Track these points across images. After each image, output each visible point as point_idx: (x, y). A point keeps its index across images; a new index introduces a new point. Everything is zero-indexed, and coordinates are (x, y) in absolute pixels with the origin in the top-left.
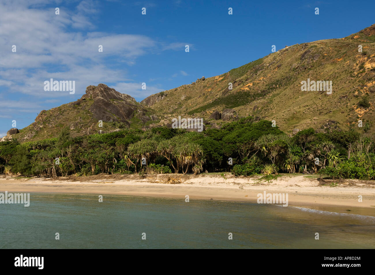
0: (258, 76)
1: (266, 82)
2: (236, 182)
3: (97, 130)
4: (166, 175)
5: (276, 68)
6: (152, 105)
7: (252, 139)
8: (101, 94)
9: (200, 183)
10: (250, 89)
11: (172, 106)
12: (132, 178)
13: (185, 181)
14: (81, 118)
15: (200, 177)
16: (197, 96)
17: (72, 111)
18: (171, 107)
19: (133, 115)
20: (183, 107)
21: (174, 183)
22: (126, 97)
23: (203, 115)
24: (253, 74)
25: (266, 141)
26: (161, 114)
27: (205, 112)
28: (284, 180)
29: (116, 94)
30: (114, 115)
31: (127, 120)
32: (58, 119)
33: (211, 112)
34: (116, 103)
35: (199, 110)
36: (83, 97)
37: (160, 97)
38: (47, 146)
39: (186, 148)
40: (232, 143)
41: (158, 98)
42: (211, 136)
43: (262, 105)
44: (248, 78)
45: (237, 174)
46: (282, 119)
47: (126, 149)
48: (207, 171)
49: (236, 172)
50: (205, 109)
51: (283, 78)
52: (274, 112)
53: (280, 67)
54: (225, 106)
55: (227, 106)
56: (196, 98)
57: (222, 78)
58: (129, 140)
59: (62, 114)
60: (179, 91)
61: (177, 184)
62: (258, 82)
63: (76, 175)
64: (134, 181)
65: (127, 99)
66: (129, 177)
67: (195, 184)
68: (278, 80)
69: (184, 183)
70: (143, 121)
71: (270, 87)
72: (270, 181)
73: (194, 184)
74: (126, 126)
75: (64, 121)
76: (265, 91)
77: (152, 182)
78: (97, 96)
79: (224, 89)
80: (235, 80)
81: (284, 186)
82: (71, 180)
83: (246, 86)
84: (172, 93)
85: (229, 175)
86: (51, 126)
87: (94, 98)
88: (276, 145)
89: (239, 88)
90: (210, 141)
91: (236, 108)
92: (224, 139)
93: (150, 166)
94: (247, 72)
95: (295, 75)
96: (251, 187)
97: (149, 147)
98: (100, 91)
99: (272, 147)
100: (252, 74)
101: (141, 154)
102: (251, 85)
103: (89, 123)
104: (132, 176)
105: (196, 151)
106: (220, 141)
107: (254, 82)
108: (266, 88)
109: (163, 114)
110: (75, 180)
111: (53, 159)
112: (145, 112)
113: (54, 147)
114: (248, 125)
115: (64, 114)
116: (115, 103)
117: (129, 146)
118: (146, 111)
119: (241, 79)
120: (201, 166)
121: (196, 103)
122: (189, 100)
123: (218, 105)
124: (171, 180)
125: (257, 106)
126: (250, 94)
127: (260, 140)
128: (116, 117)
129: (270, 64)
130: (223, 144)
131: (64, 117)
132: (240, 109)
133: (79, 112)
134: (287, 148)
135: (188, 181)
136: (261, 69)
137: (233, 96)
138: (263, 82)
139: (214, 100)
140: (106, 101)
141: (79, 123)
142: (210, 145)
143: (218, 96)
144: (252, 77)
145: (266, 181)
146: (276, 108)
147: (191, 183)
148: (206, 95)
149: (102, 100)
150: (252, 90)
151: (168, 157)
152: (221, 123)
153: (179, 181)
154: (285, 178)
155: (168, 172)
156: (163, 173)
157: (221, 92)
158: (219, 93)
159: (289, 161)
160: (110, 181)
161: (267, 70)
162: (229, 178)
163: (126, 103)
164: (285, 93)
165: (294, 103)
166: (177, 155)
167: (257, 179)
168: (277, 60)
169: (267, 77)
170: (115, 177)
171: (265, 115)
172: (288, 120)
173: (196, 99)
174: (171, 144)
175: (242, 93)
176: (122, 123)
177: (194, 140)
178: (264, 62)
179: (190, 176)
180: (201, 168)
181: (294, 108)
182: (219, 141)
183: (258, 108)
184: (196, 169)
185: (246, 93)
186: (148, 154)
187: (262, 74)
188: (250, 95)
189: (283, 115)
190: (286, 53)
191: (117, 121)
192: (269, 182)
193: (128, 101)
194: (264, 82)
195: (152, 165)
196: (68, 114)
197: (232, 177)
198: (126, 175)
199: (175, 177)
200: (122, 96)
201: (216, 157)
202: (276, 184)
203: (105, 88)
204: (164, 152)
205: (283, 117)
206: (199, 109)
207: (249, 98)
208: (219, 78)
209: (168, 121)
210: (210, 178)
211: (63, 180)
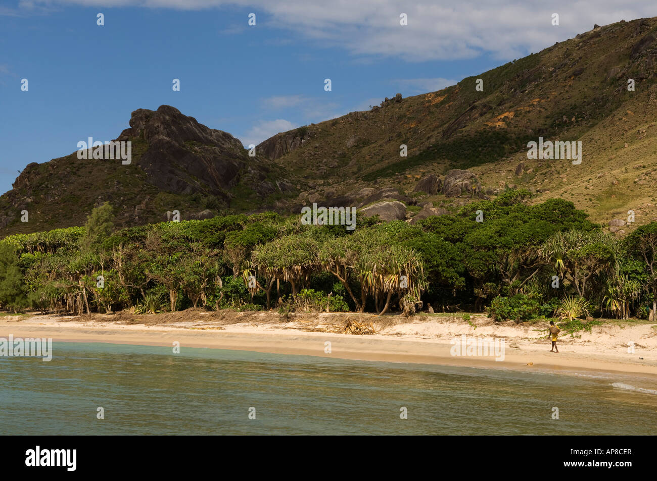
0: (528, 94)
1: (546, 110)
2: (498, 335)
3: (155, 211)
4: (341, 316)
5: (570, 77)
6: (279, 156)
7: (531, 241)
8: (164, 128)
9: (417, 334)
10: (508, 124)
11: (325, 160)
12: (263, 320)
13: (383, 328)
14: (119, 183)
15: (415, 321)
16: (383, 138)
17: (100, 167)
18: (323, 162)
19: (238, 180)
20: (350, 164)
21: (358, 331)
22: (220, 137)
23: (399, 182)
24: (515, 90)
25: (565, 246)
26: (300, 179)
27: (402, 176)
28: (608, 332)
29: (198, 130)
30: (195, 177)
31: (223, 190)
32: (67, 183)
33: (416, 176)
34: (199, 151)
35: (388, 172)
36: (124, 136)
37: (298, 140)
38: (59, 245)
39: (388, 256)
40: (486, 247)
41: (293, 141)
42: (437, 232)
43: (536, 164)
44: (504, 100)
45: (499, 317)
46: (584, 196)
47: (248, 256)
48: (431, 309)
49: (497, 312)
50: (404, 170)
51: (586, 100)
52: (565, 180)
53: (581, 73)
54: (449, 163)
55: (455, 163)
56: (380, 142)
57: (442, 99)
58: (255, 237)
59: (77, 172)
60: (341, 127)
61: (365, 335)
62: (527, 109)
63: (133, 310)
64: (268, 326)
65: (223, 142)
66: (255, 317)
67: (405, 336)
68: (575, 105)
69: (382, 332)
70: (260, 194)
71: (555, 121)
72: (574, 334)
73: (403, 336)
74: (221, 203)
75: (80, 190)
76: (543, 129)
77: (308, 330)
78: (155, 133)
79: (447, 125)
80: (474, 102)
81: (610, 347)
82: (124, 322)
83: (499, 117)
84: (325, 130)
85: (482, 318)
86: (52, 199)
87: (148, 138)
88: (588, 254)
89: (483, 121)
90: (438, 242)
91: (475, 168)
92: (469, 239)
93: (303, 296)
94: (502, 84)
95: (615, 93)
96: (534, 345)
97: (301, 253)
98: (162, 123)
99: (580, 259)
100: (513, 90)
101: (281, 269)
102: (511, 115)
103: (138, 194)
104: (262, 314)
105: (408, 264)
106: (458, 244)
107: (519, 109)
108: (546, 124)
109: (305, 177)
110: (133, 322)
111: (80, 274)
112: (263, 173)
113: (76, 247)
114: (519, 209)
115: (80, 173)
116: (196, 151)
117: (253, 250)
118: (267, 170)
119: (488, 102)
120: (419, 298)
121: (381, 156)
122: (364, 147)
123: (432, 159)
124: (353, 326)
125: (523, 164)
126: (508, 136)
127: (551, 242)
128: (198, 183)
129: (555, 68)
130: (467, 251)
131: (80, 181)
132: (484, 171)
133: (115, 169)
134: (613, 262)
135: (388, 329)
136: (535, 80)
137: (469, 139)
138: (538, 109)
139: (423, 148)
140: (177, 145)
141: (116, 194)
142: (438, 252)
143: (433, 140)
144: (513, 96)
145: (565, 335)
146: (568, 169)
147: (397, 334)
148: (404, 136)
149: (168, 143)
150: (512, 129)
151: (342, 274)
152: (444, 201)
153: (370, 328)
154: (610, 328)
155: (340, 309)
156: (330, 311)
157: (439, 131)
158: (436, 132)
159: (616, 292)
160: (212, 324)
161: (550, 81)
162: (481, 326)
163: (222, 151)
164: (591, 137)
165: (611, 159)
166: (364, 272)
167: (546, 328)
168: (573, 59)
169: (548, 98)
170: (223, 317)
171: (544, 186)
172: (599, 198)
173: (381, 146)
174: (349, 247)
175: (490, 134)
176: (212, 197)
177: (400, 239)
178: (542, 63)
179: (395, 319)
180: (419, 302)
181: (613, 172)
182: (454, 243)
183: (526, 169)
184: (408, 303)
185: (499, 134)
186: (297, 268)
187: (537, 92)
188: (508, 139)
189: (586, 188)
190: (595, 43)
191: (201, 192)
192: (572, 336)
193: (225, 146)
194: (541, 109)
195: (308, 293)
196: (90, 172)
197: (488, 324)
198: (249, 312)
199: (361, 320)
200: (212, 135)
201: (452, 278)
202: (589, 341)
203: (174, 116)
204: (334, 264)
205: (585, 191)
206: (388, 168)
207: (506, 147)
208: (435, 97)
209: (317, 194)
210: (438, 324)
211: (106, 321)
